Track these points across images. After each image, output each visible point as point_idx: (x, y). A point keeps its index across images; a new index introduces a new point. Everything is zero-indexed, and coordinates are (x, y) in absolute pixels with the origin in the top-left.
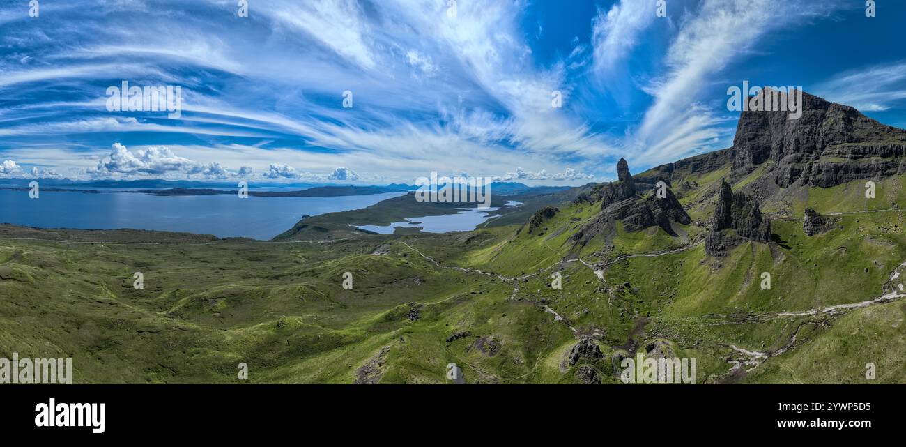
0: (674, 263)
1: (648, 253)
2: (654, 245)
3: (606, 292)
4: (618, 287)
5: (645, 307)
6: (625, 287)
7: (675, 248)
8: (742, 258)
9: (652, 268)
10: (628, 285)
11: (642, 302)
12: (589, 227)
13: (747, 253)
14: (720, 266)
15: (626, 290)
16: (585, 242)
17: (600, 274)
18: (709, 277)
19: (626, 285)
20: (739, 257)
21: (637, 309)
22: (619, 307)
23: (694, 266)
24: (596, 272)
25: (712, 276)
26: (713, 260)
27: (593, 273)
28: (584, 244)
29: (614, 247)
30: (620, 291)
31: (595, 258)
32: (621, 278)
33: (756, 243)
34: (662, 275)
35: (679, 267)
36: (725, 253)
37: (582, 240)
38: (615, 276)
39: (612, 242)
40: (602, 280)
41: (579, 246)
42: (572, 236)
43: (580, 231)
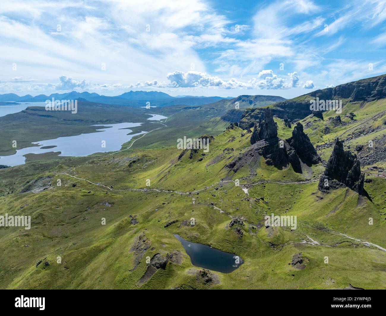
0: (296, 190)
1: (279, 181)
2: (284, 177)
3: (248, 200)
4: (256, 199)
5: (271, 212)
6: (261, 200)
7: (299, 181)
8: (337, 197)
9: (280, 191)
10: (263, 199)
11: (269, 209)
12: (240, 159)
13: (341, 195)
14: (322, 198)
15: (261, 201)
16: (237, 169)
17: (246, 191)
18: (313, 203)
19: (262, 198)
20: (335, 196)
21: (266, 212)
22: (255, 209)
23: (307, 195)
24: (243, 189)
25: (315, 203)
26: (320, 194)
27: (241, 190)
28: (235, 171)
29: (256, 175)
30: (257, 201)
31: (243, 181)
32: (259, 194)
33: (350, 190)
34: (286, 196)
35: (298, 193)
36: (328, 191)
37: (235, 168)
38: (256, 193)
39: (256, 171)
40: (247, 194)
41: (232, 172)
42: (227, 164)
43: (234, 161)
